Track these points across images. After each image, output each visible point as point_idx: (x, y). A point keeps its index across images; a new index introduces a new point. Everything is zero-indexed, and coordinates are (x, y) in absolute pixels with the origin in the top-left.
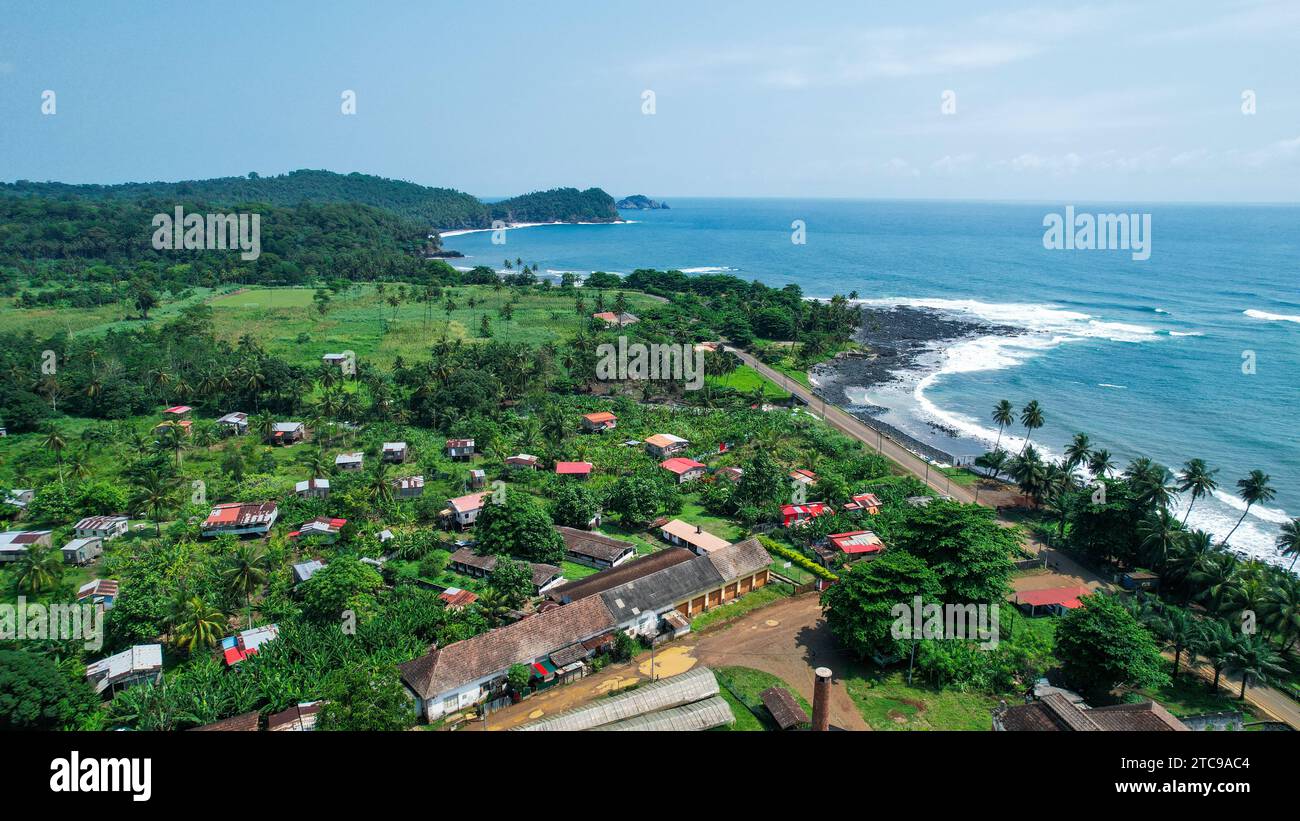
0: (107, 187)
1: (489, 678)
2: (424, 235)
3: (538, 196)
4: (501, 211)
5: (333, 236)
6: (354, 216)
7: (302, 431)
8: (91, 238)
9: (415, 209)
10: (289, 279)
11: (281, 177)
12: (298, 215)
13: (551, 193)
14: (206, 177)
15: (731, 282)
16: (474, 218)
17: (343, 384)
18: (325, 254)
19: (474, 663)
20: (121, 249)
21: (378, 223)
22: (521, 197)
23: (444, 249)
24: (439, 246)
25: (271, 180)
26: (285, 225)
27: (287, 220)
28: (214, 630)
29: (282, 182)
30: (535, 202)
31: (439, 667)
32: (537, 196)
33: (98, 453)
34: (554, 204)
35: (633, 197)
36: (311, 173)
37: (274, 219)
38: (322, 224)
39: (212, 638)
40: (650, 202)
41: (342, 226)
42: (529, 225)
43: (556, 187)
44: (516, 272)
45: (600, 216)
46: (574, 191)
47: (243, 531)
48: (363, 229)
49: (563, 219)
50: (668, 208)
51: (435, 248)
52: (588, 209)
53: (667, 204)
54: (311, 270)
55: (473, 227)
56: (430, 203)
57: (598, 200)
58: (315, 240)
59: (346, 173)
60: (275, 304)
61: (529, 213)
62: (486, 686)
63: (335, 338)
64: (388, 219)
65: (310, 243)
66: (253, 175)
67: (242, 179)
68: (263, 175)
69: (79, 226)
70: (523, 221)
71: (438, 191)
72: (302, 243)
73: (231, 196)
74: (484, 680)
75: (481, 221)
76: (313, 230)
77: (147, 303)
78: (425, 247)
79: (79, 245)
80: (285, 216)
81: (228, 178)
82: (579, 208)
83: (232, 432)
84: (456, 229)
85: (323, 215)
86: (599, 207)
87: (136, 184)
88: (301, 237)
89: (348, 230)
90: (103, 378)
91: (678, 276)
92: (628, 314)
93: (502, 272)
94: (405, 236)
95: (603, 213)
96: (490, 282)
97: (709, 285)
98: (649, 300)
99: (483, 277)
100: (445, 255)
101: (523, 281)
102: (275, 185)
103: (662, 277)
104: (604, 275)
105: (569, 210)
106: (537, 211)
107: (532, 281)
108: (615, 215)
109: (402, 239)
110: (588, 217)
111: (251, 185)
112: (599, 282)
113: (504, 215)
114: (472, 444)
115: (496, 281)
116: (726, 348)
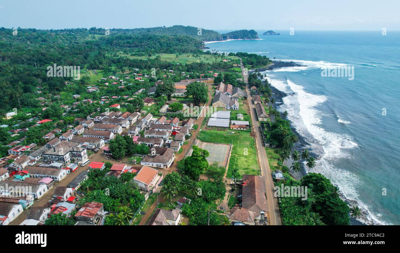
2: (201, 43)
3: (236, 32)
4: (225, 37)
5: (181, 43)
6: (186, 39)
10: (171, 52)
11: (171, 27)
12: (174, 38)
13: (240, 31)
14: (153, 27)
18: (179, 47)
21: (191, 40)
23: (205, 47)
25: (168, 28)
26: (171, 41)
27: (172, 39)
30: (235, 34)
34: (240, 34)
35: (269, 31)
36: (178, 26)
38: (179, 41)
40: (274, 33)
41: (183, 41)
44: (215, 52)
45: (253, 38)
46: (246, 30)
48: (187, 42)
49: (242, 38)
50: (280, 34)
51: (203, 46)
52: (250, 36)
53: (280, 33)
54: (176, 51)
55: (217, 41)
56: (207, 34)
57: (253, 33)
58: (177, 44)
59: (186, 26)
60: (169, 57)
61: (233, 37)
64: (193, 39)
66: (164, 27)
67: (162, 27)
68: (167, 27)
69: (132, 41)
70: (231, 39)
71: (209, 31)
72: (175, 45)
73: (159, 32)
77: (150, 56)
78: (201, 46)
82: (247, 35)
84: (212, 41)
85: (179, 38)
86: (253, 35)
88: (175, 44)
91: (246, 53)
92: (228, 60)
93: (212, 52)
94: (197, 44)
95: (253, 37)
96: (208, 54)
97: (251, 56)
98: (237, 58)
99: (208, 53)
100: (203, 48)
101: (215, 54)
102: (169, 29)
103: (243, 54)
104: (232, 53)
105: (244, 36)
106: (236, 36)
107: (217, 54)
108: (257, 38)
109: (196, 44)
110: (249, 38)
111: (164, 29)
112: (231, 54)
113: (227, 37)
114: (192, 73)
115: (210, 54)
116: (239, 65)
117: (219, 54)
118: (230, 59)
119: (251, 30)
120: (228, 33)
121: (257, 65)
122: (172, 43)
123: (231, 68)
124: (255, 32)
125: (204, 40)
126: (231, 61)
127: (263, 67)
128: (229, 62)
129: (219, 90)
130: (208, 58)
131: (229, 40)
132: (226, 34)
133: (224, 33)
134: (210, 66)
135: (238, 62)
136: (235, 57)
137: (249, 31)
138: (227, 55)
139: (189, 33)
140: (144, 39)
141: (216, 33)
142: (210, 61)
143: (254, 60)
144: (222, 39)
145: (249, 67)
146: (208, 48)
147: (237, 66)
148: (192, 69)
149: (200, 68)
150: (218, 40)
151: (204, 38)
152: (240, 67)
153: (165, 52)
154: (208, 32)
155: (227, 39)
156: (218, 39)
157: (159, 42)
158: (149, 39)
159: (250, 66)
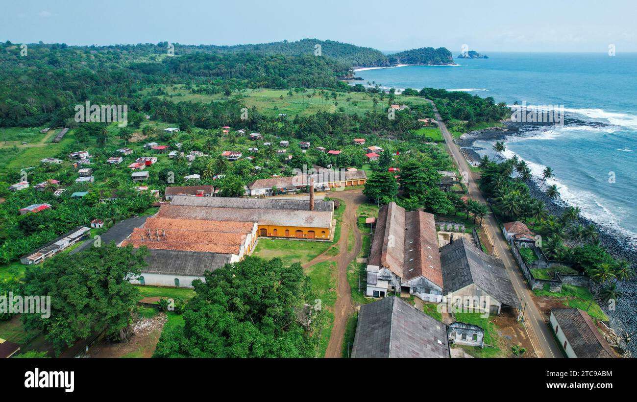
0: (230, 47)
1: (268, 189)
2: (347, 70)
4: (392, 60)
5: (307, 69)
6: (317, 61)
7: (261, 136)
8: (219, 69)
9: (352, 57)
10: (282, 87)
11: (296, 42)
12: (295, 60)
13: (420, 50)
14: (267, 42)
15: (464, 95)
16: (379, 61)
17: (278, 123)
18: (302, 76)
19: (265, 184)
20: (228, 73)
21: (327, 64)
22: (405, 52)
23: (355, 76)
24: (353, 75)
25: (292, 43)
26: (289, 64)
27: (290, 62)
28: (212, 174)
29: (296, 44)
30: (411, 55)
31: (256, 183)
32: (412, 51)
33: (202, 138)
34: (420, 55)
35: (470, 51)
36: (309, 40)
37: (285, 61)
38: (304, 64)
39: (211, 175)
40: (478, 55)
41: (311, 65)
42: (405, 65)
43: (423, 47)
44: (373, 87)
45: (443, 62)
46: (432, 49)
47: (231, 159)
48: (320, 66)
49: (424, 63)
50: (488, 58)
51: (351, 76)
52: (438, 58)
54: (292, 84)
55: (378, 66)
56: (359, 54)
57: (443, 53)
58: (300, 71)
59: (325, 40)
61: (408, 60)
62: (267, 191)
63: (287, 109)
65: (298, 72)
66: (285, 41)
67: (281, 43)
68: (289, 41)
69: (215, 64)
70: (404, 63)
71: (364, 49)
72: (295, 72)
73: (275, 50)
74: (267, 189)
75: (382, 63)
76: (299, 66)
77: (228, 93)
78: (347, 75)
79: (214, 71)
80: (290, 60)
81: (276, 43)
82: (433, 57)
83: (240, 135)
84: (370, 66)
85: (305, 60)
86: (444, 57)
87: (241, 46)
88: (295, 70)
89: (314, 67)
90: (206, 116)
91: (443, 91)
92: (405, 106)
93: (367, 86)
94: (338, 70)
95: (445, 60)
96: (359, 91)
97: (455, 96)
98: (423, 101)
99: (359, 89)
100: (351, 79)
101: (374, 91)
102: (294, 45)
103: (436, 91)
104: (411, 89)
105: (428, 59)
106: (412, 58)
107: (378, 91)
108: (451, 61)
109: (336, 71)
110: (437, 62)
111: (285, 45)
112: (407, 93)
113: (396, 60)
114: (309, 143)
115: (364, 91)
116: (433, 121)
117: (383, 92)
118: (407, 104)
119: (441, 48)
120: (398, 54)
121: (478, 121)
122: (291, 68)
123: (413, 129)
124: (448, 51)
125: (354, 65)
126: (412, 109)
127: (493, 126)
128: (406, 111)
129: (381, 267)
130: (357, 100)
131: (400, 66)
132: (395, 55)
133: (391, 54)
134: (359, 121)
135: (427, 112)
136: (418, 98)
137: (437, 50)
138: (400, 93)
139: (329, 53)
140: (239, 60)
141: (377, 52)
142: (361, 108)
143: (469, 109)
144: (388, 63)
145: (461, 125)
146: (360, 79)
147: (429, 122)
148: (311, 131)
149: (333, 127)
150: (381, 66)
151: (354, 62)
152: (435, 125)
153: (268, 87)
154: (362, 49)
155: (397, 64)
156: (380, 63)
157: (265, 66)
158: (248, 61)
159: (461, 122)
